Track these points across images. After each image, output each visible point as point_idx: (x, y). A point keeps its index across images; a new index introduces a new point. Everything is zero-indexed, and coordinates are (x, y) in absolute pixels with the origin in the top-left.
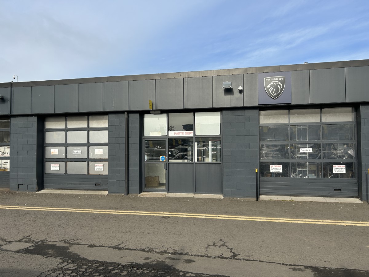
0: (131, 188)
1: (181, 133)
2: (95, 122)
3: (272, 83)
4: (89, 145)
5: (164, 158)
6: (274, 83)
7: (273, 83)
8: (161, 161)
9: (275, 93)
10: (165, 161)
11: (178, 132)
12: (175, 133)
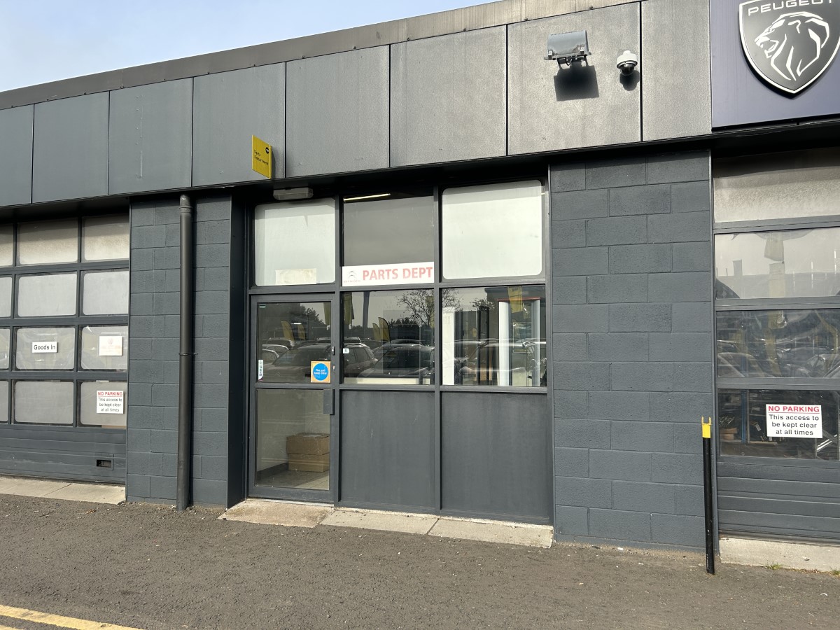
0: (198, 483)
1: (388, 271)
2: (101, 240)
3: (779, 23)
4: (79, 322)
5: (327, 371)
6: (788, 19)
7: (786, 24)
8: (313, 379)
9: (794, 68)
10: (328, 380)
11: (377, 268)
12: (365, 273)
